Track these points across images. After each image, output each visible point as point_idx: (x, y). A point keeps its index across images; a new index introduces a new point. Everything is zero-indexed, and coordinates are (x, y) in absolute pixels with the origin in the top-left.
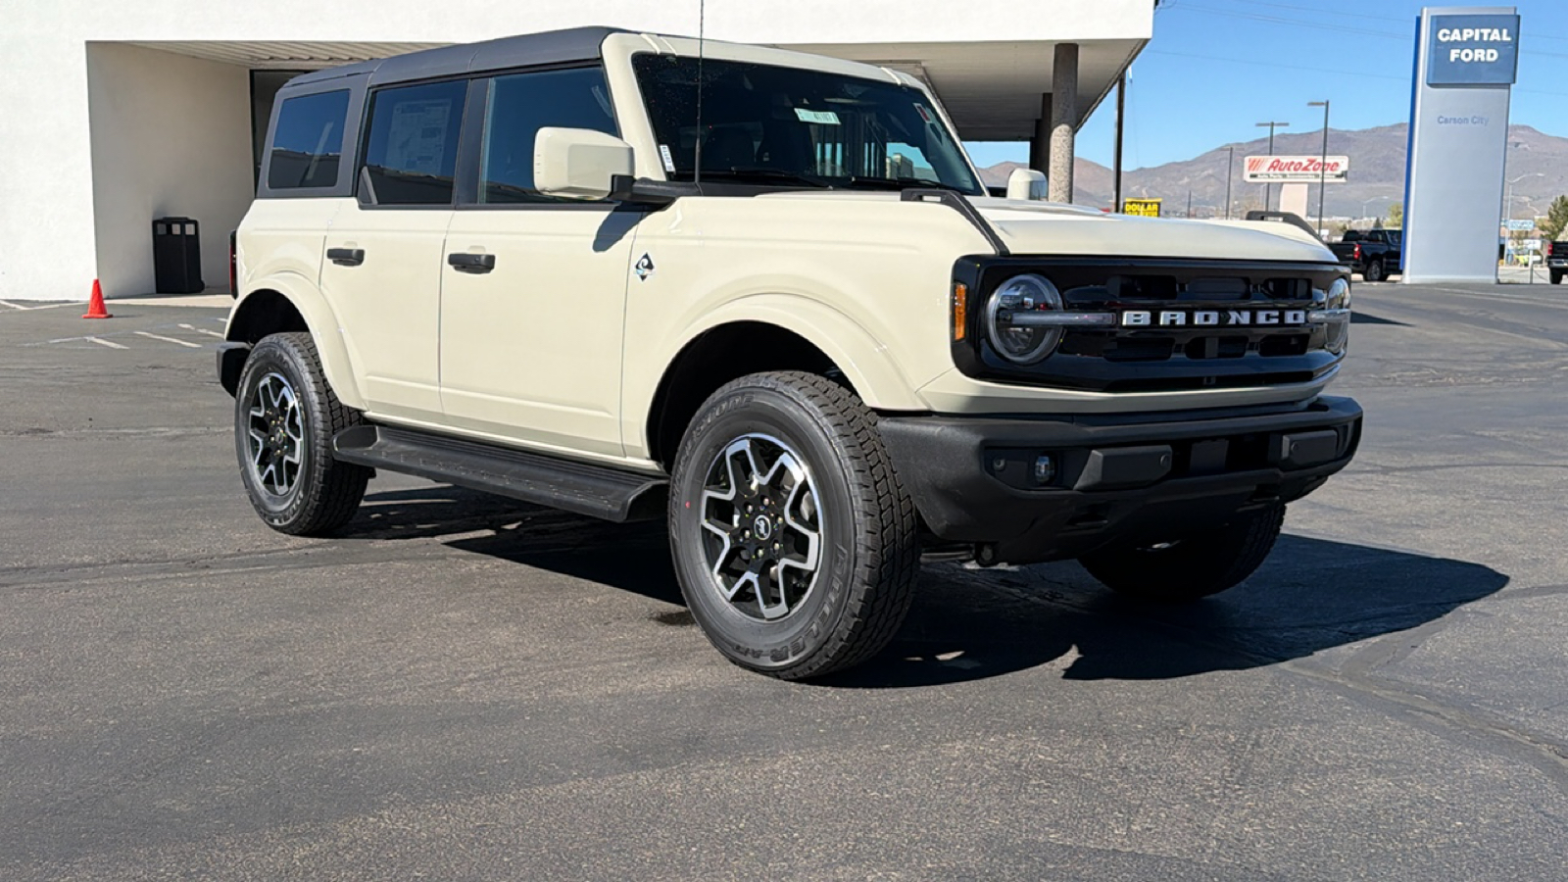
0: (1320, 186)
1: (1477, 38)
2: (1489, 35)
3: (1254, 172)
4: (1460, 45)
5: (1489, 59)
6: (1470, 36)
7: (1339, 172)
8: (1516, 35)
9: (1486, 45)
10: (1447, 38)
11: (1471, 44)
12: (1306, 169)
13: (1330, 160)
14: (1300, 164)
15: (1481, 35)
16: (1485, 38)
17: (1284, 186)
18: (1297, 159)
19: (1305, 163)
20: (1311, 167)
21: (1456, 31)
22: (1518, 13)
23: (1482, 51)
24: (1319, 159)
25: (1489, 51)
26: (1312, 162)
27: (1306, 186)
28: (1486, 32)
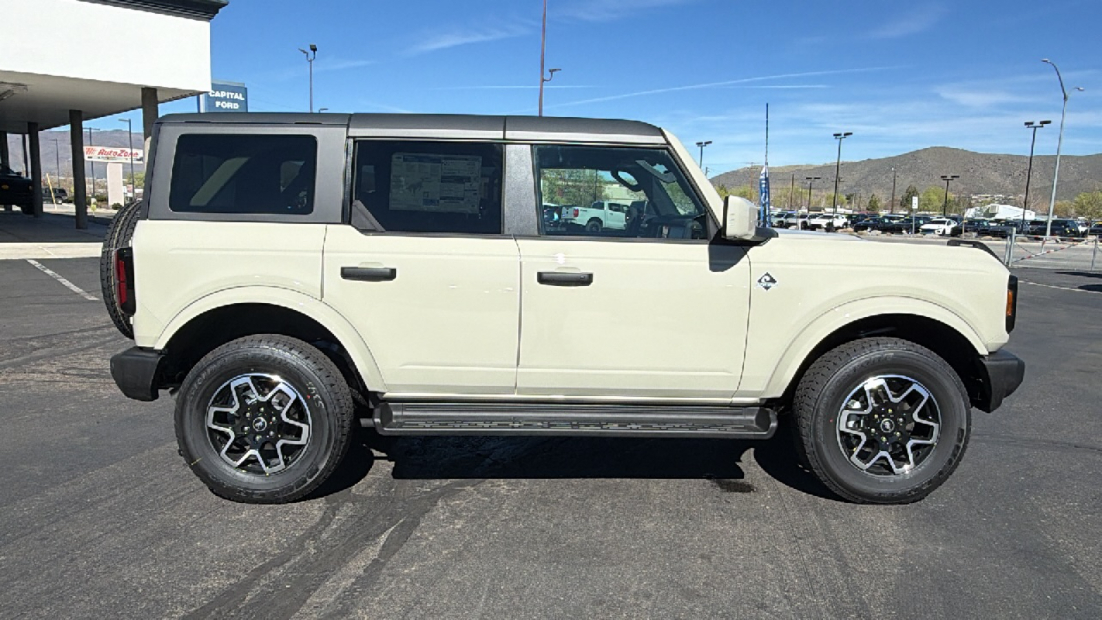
0: (130, 166)
1: (228, 97)
2: (234, 96)
3: (90, 155)
4: (220, 99)
5: (235, 108)
6: (225, 95)
7: (138, 158)
8: (245, 96)
9: (234, 101)
10: (213, 96)
11: (225, 99)
12: (120, 155)
13: (134, 151)
14: (116, 152)
15: (230, 96)
16: (232, 97)
17: (109, 164)
18: (114, 150)
19: (119, 152)
20: (123, 154)
21: (217, 92)
22: (246, 86)
23: (231, 104)
24: (128, 150)
25: (235, 104)
26: (123, 151)
27: (121, 165)
28: (232, 94)
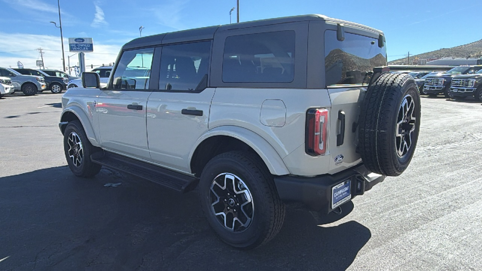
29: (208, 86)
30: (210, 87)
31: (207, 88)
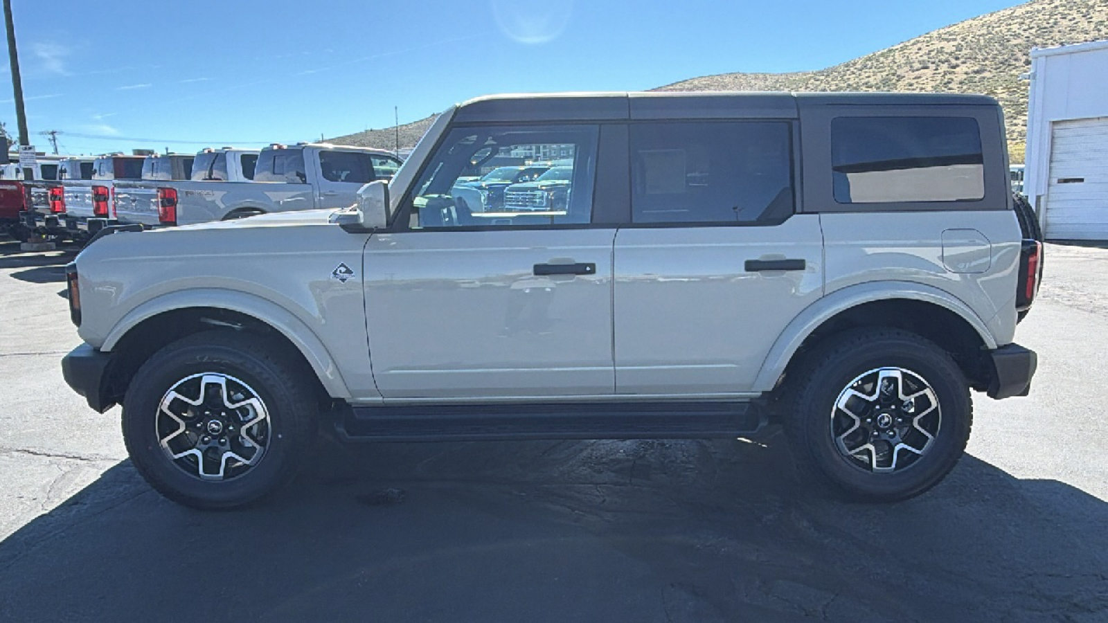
29: (798, 209)
30: (802, 213)
31: (795, 216)
